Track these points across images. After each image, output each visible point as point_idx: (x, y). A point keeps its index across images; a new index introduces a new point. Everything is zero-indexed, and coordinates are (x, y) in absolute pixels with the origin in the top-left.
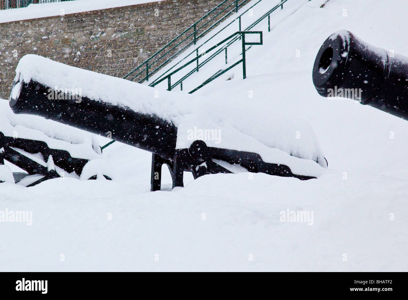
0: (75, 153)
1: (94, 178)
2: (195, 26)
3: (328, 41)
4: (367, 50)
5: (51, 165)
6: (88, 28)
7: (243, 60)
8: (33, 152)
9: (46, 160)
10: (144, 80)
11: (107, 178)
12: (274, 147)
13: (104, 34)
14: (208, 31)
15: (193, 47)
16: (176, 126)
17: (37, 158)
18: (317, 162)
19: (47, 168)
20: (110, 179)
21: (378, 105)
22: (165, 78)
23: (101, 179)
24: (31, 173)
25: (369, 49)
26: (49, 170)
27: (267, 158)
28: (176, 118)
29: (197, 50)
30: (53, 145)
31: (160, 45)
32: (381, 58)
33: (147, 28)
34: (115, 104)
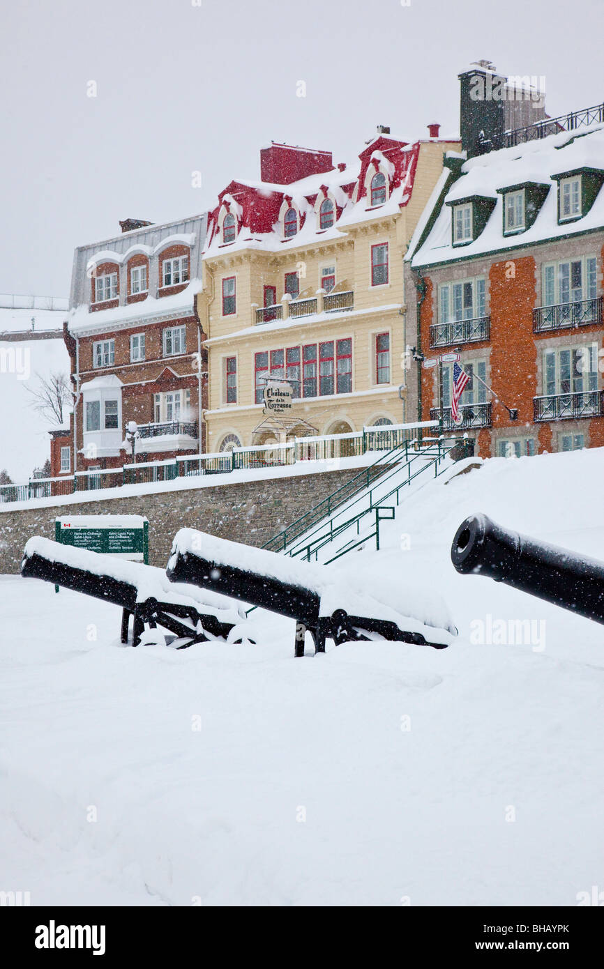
0: (222, 618)
1: (239, 641)
2: (329, 498)
3: (465, 523)
4: (501, 532)
5: (199, 629)
6: (229, 499)
7: (377, 533)
8: (183, 616)
9: (195, 624)
10: (280, 549)
11: (253, 642)
12: (409, 616)
13: (245, 505)
14: (342, 503)
15: (327, 519)
16: (319, 595)
17: (187, 622)
18: (449, 630)
19: (195, 632)
20: (255, 643)
21: (508, 581)
22: (305, 549)
23: (246, 643)
24: (181, 636)
25: (502, 530)
26: (198, 633)
27: (403, 626)
28: (319, 589)
29: (331, 521)
30: (202, 610)
31: (296, 516)
32: (513, 540)
33: (284, 500)
34: (264, 575)
